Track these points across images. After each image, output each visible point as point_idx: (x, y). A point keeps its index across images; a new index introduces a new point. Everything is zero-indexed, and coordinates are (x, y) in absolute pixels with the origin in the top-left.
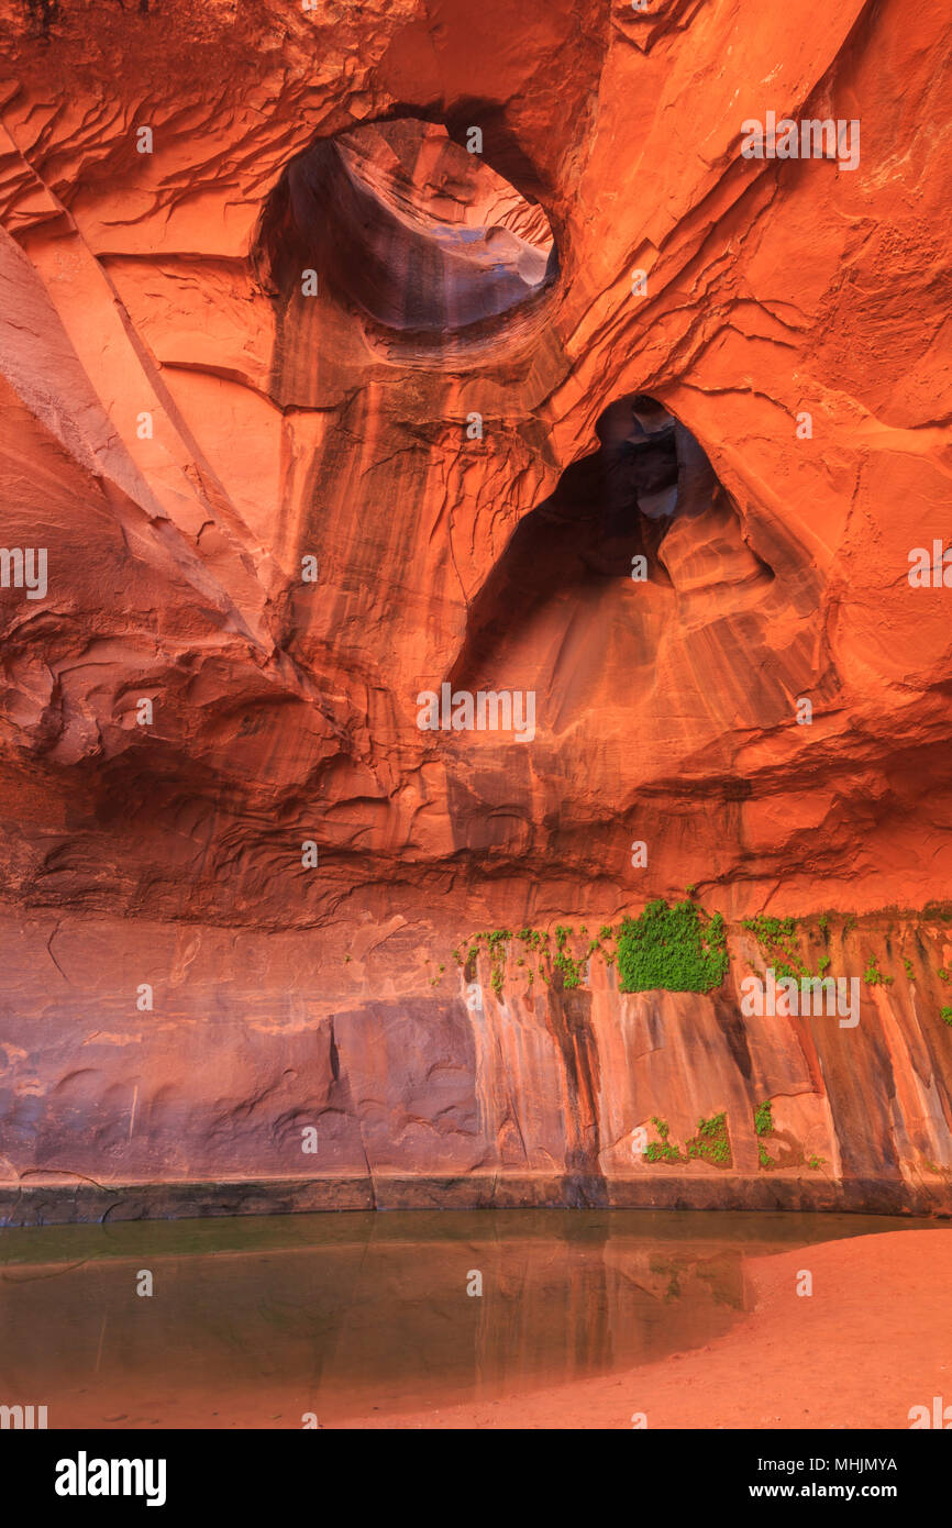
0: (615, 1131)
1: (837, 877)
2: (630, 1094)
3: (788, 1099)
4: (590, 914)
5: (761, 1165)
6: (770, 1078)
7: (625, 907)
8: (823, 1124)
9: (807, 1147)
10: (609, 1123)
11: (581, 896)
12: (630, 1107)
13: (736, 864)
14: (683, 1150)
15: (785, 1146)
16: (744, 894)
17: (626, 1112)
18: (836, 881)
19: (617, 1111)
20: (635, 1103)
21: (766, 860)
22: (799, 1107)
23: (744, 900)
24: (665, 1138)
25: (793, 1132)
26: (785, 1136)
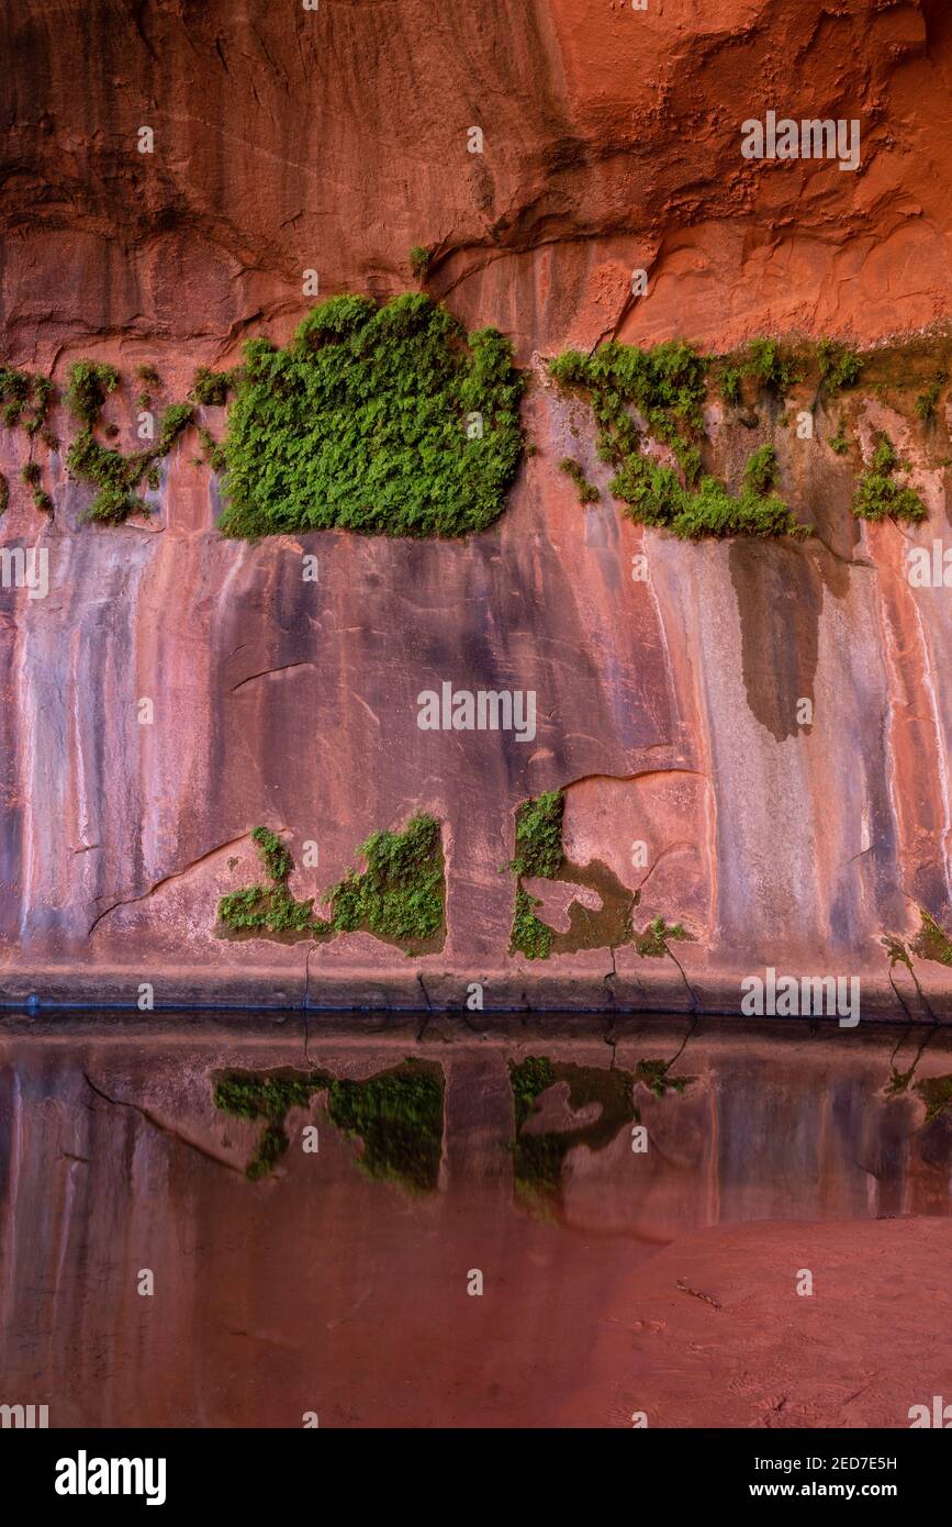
0: (153, 859)
1: (812, 236)
2: (203, 772)
3: (615, 790)
4: (165, 334)
5: (519, 943)
6: (575, 735)
7: (257, 318)
8: (694, 847)
9: (645, 901)
10: (139, 842)
11: (133, 278)
12: (201, 805)
13: (538, 184)
14: (322, 913)
15: (590, 899)
16: (567, 281)
17: (188, 815)
18: (811, 247)
19: (165, 815)
20: (215, 793)
21: (618, 164)
22: (638, 809)
23: (566, 300)
24: (284, 878)
25: (615, 865)
26: (597, 876)
